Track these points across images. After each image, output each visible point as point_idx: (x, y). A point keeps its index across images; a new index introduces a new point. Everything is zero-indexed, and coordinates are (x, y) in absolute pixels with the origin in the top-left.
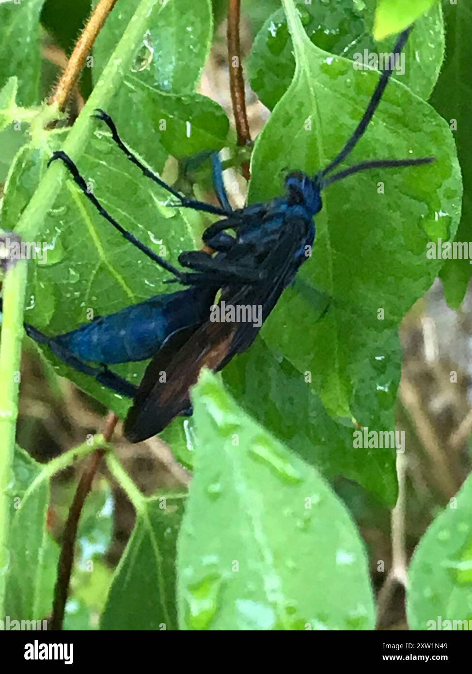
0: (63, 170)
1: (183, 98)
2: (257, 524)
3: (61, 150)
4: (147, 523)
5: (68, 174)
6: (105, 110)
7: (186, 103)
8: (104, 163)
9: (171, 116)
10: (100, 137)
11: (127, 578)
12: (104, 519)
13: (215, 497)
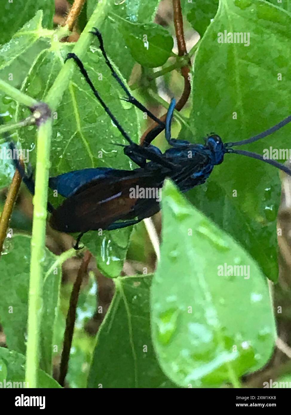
0: (74, 64)
1: (144, 26)
2: (201, 276)
3: (72, 52)
4: (122, 293)
5: (76, 68)
6: (98, 28)
7: (146, 29)
8: (93, 69)
9: (137, 38)
10: (93, 52)
11: (110, 327)
12: (91, 297)
13: (174, 260)
